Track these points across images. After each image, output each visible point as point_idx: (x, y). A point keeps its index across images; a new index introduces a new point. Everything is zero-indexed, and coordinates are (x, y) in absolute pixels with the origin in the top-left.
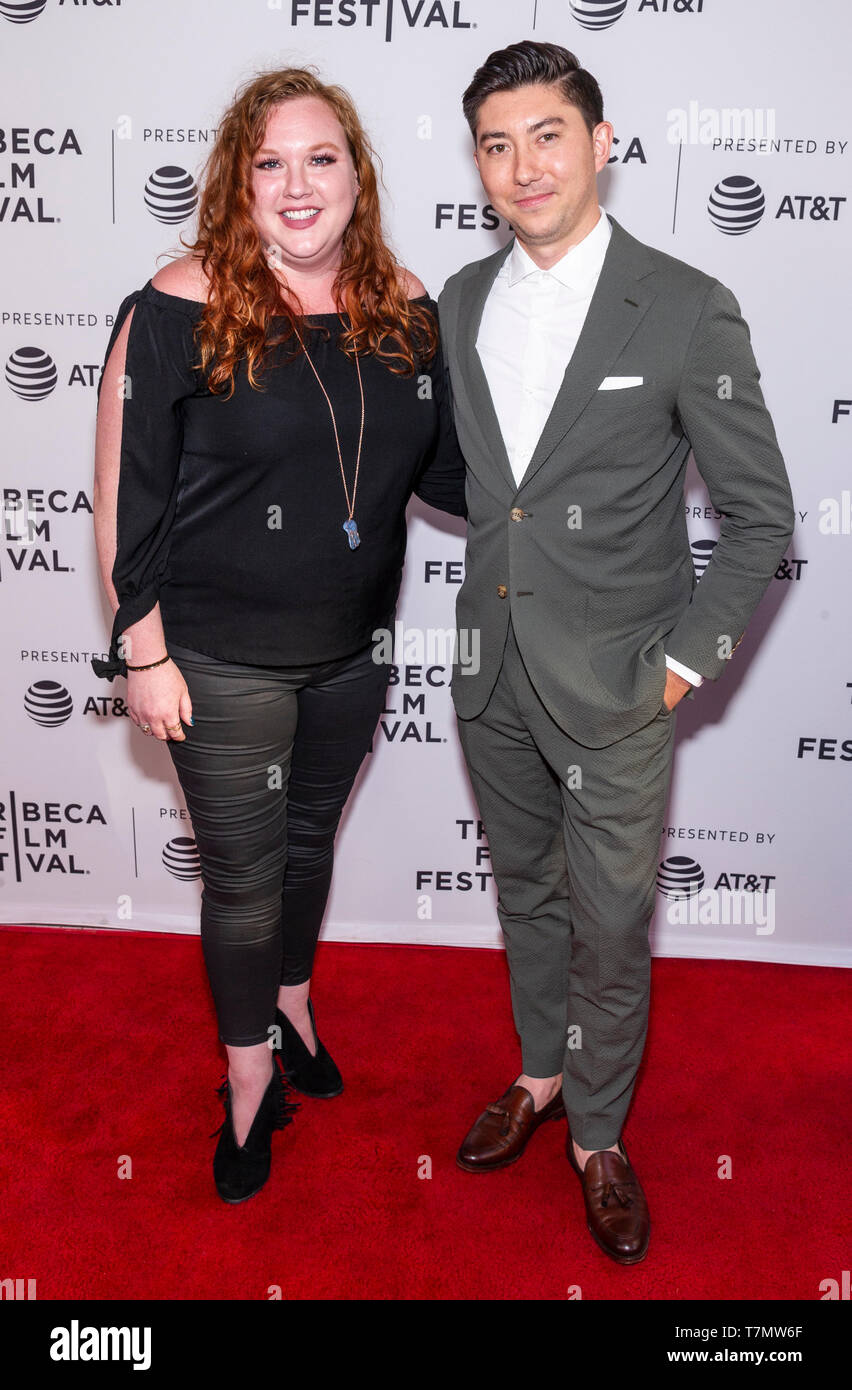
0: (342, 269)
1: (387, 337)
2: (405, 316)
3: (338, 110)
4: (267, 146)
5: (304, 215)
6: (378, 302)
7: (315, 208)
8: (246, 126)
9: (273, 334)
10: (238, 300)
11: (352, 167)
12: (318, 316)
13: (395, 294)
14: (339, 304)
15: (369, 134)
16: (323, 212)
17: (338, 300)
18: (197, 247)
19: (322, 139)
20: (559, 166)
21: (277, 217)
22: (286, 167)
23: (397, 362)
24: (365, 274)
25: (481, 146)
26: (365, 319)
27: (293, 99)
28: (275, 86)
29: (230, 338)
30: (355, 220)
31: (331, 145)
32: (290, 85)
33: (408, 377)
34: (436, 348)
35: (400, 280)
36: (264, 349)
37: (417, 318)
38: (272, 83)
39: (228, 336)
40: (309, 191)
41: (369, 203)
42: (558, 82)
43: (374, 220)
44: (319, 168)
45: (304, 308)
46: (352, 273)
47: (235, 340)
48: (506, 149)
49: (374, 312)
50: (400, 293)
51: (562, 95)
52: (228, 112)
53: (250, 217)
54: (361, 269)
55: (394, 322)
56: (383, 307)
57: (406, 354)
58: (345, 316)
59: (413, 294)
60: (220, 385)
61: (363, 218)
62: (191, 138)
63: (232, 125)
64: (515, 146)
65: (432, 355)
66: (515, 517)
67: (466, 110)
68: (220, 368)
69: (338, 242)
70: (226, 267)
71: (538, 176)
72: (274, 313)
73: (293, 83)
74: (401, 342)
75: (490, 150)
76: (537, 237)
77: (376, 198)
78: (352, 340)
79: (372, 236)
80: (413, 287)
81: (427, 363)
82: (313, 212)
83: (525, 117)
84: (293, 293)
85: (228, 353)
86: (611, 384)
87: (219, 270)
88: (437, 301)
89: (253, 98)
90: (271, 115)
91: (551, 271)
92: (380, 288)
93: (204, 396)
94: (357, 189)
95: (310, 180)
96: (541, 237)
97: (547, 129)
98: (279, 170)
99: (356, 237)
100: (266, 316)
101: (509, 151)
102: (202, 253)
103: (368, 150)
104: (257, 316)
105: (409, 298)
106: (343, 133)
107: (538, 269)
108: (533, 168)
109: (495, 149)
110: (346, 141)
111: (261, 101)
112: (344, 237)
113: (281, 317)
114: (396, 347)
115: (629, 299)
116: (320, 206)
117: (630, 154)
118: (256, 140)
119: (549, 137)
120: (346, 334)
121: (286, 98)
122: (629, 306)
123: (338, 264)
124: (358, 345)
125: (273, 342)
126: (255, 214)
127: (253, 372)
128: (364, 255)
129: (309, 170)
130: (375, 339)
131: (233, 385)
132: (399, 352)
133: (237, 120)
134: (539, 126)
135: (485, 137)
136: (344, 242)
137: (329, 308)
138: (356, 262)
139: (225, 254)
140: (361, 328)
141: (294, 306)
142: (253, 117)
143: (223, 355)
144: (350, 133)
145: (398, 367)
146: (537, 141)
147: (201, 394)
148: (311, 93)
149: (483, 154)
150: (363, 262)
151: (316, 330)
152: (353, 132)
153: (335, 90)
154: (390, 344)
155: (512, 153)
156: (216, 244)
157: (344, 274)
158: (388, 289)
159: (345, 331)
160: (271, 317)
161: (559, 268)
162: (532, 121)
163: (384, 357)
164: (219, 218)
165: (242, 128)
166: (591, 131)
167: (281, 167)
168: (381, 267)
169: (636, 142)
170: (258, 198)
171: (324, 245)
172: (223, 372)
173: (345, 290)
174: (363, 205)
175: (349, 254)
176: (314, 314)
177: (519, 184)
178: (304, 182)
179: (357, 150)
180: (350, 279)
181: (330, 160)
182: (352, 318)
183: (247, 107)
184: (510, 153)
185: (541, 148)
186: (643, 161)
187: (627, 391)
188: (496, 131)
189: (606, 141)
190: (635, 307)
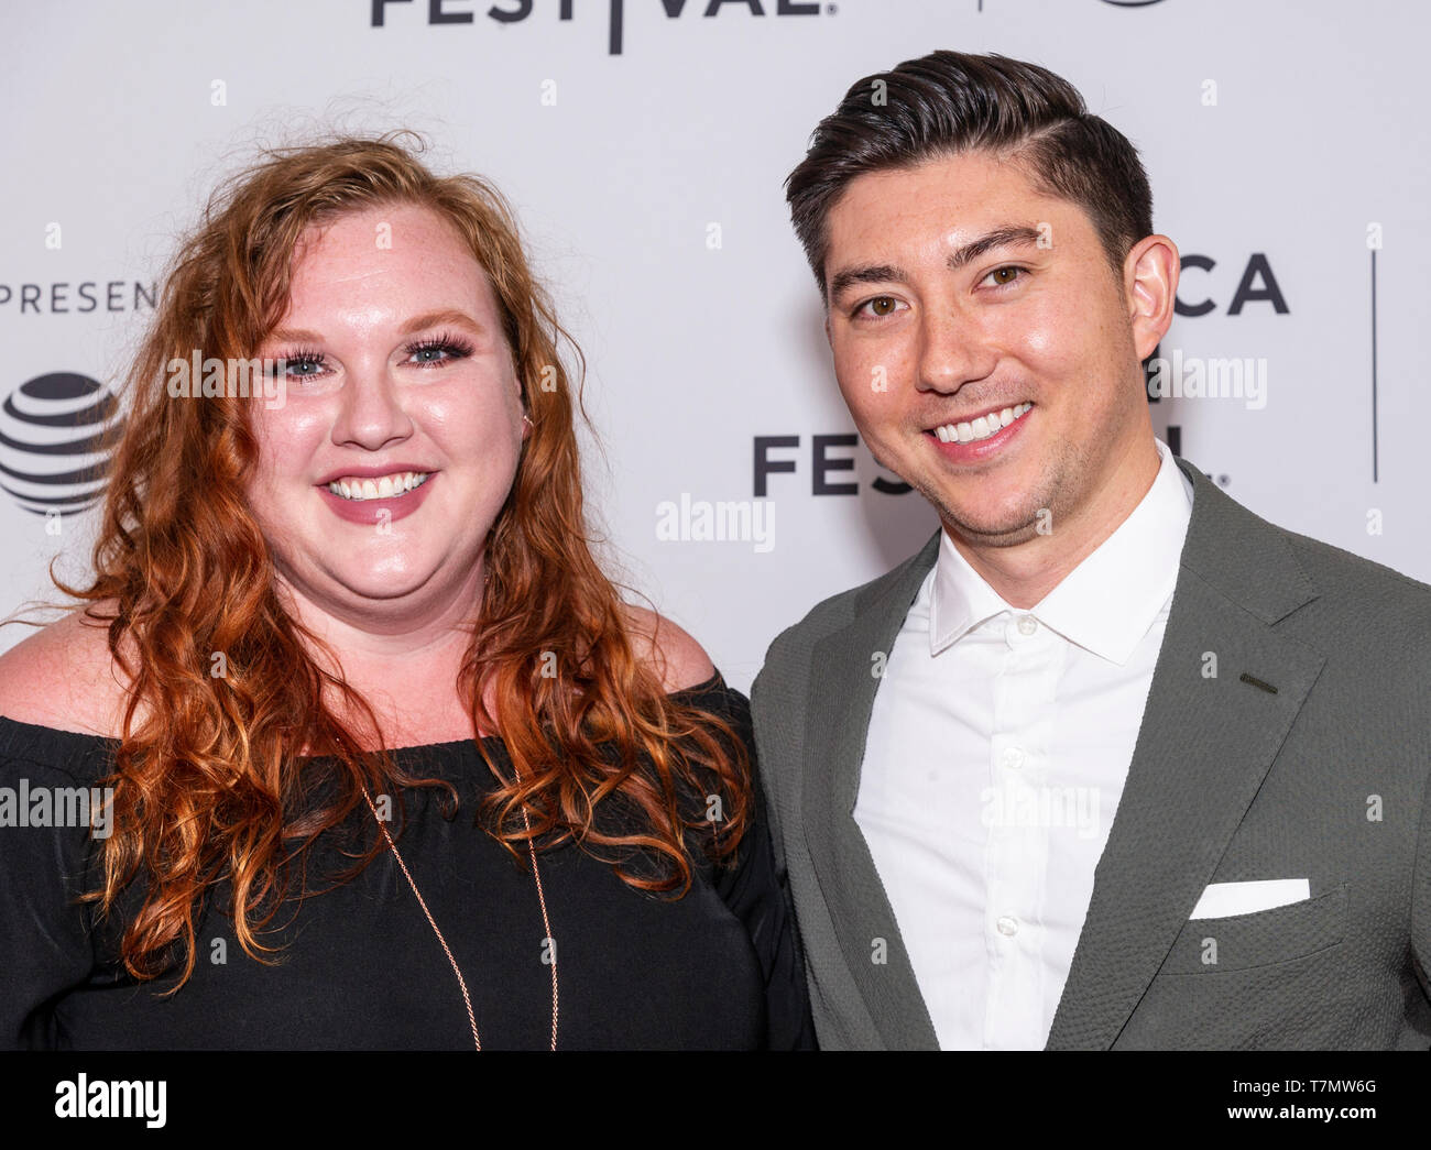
0: (483, 624)
1: (611, 795)
2: (660, 740)
3: (474, 231)
4: (295, 321)
5: (388, 487)
6: (585, 706)
7: (416, 471)
8: (238, 275)
9: (305, 807)
10: (209, 723)
11: (511, 370)
12: (424, 751)
13: (628, 682)
14: (480, 716)
15: (551, 292)
16: (440, 480)
17: (476, 708)
18: (100, 590)
19: (435, 302)
20: (1039, 342)
21: (315, 496)
22: (341, 373)
23: (642, 859)
24: (546, 637)
25: (836, 302)
26: (551, 753)
27: (361, 210)
28: (314, 180)
29: (187, 825)
30: (518, 500)
31: (458, 318)
32: (355, 176)
33: (677, 896)
34: (750, 815)
35: (640, 648)
36: (279, 848)
37: (690, 741)
38: (308, 172)
39: (181, 821)
40: (402, 430)
41: (553, 454)
42: (1026, 142)
43: (564, 499)
44: (428, 373)
45: (388, 732)
46: (511, 636)
47: (201, 833)
48: (899, 306)
49: (573, 733)
50: (643, 678)
51: (1036, 174)
52: (190, 246)
53: (243, 500)
54: (535, 623)
55: (630, 756)
56: (597, 718)
57: (664, 836)
58: (497, 745)
59: (679, 677)
60: (156, 954)
61: (537, 496)
62: (115, 303)
63: (200, 276)
64: (921, 299)
65: (737, 836)
67: (798, 217)
68: (157, 909)
69: (476, 557)
70: (178, 635)
71: (980, 368)
72: (305, 751)
73: (361, 170)
74: (649, 804)
75: (856, 311)
76: (991, 532)
77: (572, 445)
78: (517, 808)
79: (561, 539)
80: (674, 659)
81: (726, 860)
82: (410, 481)
83: (941, 229)
84: (356, 695)
85: (181, 864)
87: (159, 646)
88: (748, 694)
89: (257, 210)
90: (305, 247)
91: (1038, 611)
92: (587, 667)
93: (113, 986)
94: (522, 424)
95: (405, 402)
96: (1002, 531)
97: (1001, 255)
98: (321, 382)
99: (521, 544)
100: (284, 759)
101: (906, 314)
102: (109, 608)
103: (547, 328)
104: (259, 764)
105: (668, 689)
106: (487, 288)
107: (1006, 606)
108: (966, 350)
109: (869, 309)
110: (494, 307)
111: (279, 215)
112: (489, 544)
113: (326, 760)
114: (635, 819)
115: (1254, 674)
116: (431, 463)
117: (1244, 294)
118: (266, 309)
119: (1005, 274)
120: (502, 794)
121: (345, 209)
122: (1252, 690)
123: (474, 614)
124: (534, 819)
125: (303, 829)
126: (257, 493)
127: (250, 914)
128: (542, 588)
129: (401, 377)
130: (579, 800)
131: (192, 951)
132: (644, 830)
133: (214, 265)
134: (977, 249)
135: (843, 282)
136: (488, 554)
137: (453, 725)
138: (521, 605)
139: (177, 602)
140: (538, 775)
141: (360, 727)
142: (256, 254)
143: (167, 872)
144: (503, 285)
145: (646, 871)
146: (976, 286)
147: (108, 980)
148: (408, 195)
149: (841, 322)
150: (540, 605)
151: (420, 787)
152: (512, 283)
153: (466, 187)
154: (620, 815)
155: (911, 315)
156: (154, 574)
157: (492, 637)
158: (608, 672)
159: (498, 785)
160: (298, 759)
161: (1057, 605)
162: (959, 238)
163: (605, 847)
164: (159, 510)
165: (226, 281)
166: (1117, 261)
167: (329, 371)
168: (588, 616)
169: (1258, 263)
170: (266, 452)
171: (441, 564)
172: (163, 918)
173: (494, 680)
174: (539, 462)
175: (499, 586)
176: (413, 745)
177: (932, 391)
178: (391, 407)
179: (521, 325)
180: (507, 651)
181: (456, 351)
182: (515, 752)
183: (244, 231)
184: (908, 315)
185: (986, 302)
186: (1281, 308)
187: (1271, 918)
188: (868, 267)
189: (1162, 282)
190: (1267, 696)
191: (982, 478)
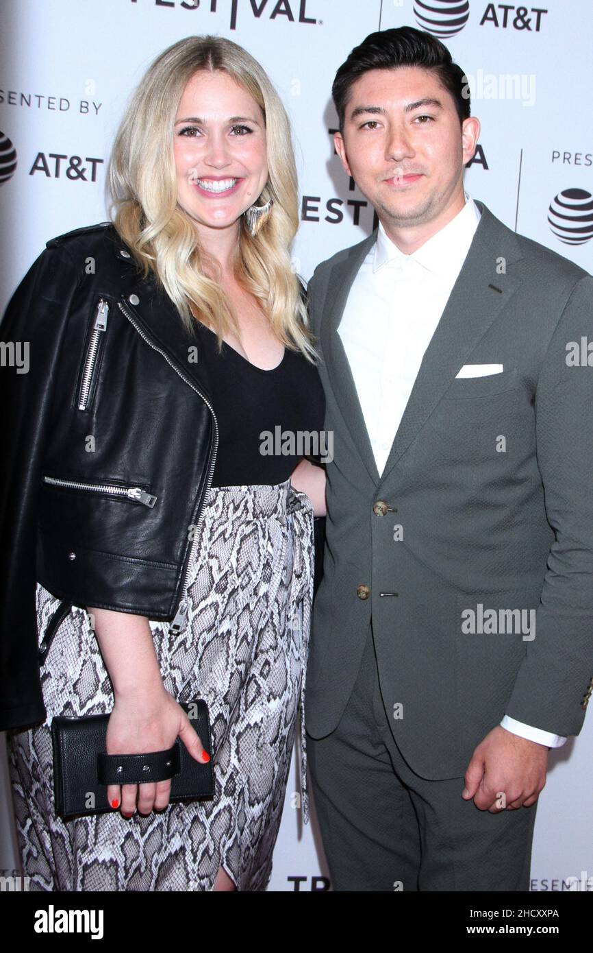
20: (429, 149)
48: (378, 126)
64: (389, 123)
66: (378, 511)
71: (411, 154)
75: (362, 126)
76: (402, 218)
83: (402, 96)
86: (469, 372)
96: (407, 218)
97: (423, 110)
108: (407, 145)
109: (367, 126)
115: (494, 284)
117: (473, 160)
119: (423, 119)
122: (493, 291)
134: (414, 106)
135: (354, 113)
146: (412, 121)
149: (355, 131)
155: (385, 130)
161: (421, 253)
162: (407, 102)
166: (461, 122)
169: (480, 148)
184: (383, 130)
185: (416, 128)
186: (486, 167)
187: (487, 379)
188: (371, 107)
189: (473, 136)
190: (498, 294)
191: (403, 193)
